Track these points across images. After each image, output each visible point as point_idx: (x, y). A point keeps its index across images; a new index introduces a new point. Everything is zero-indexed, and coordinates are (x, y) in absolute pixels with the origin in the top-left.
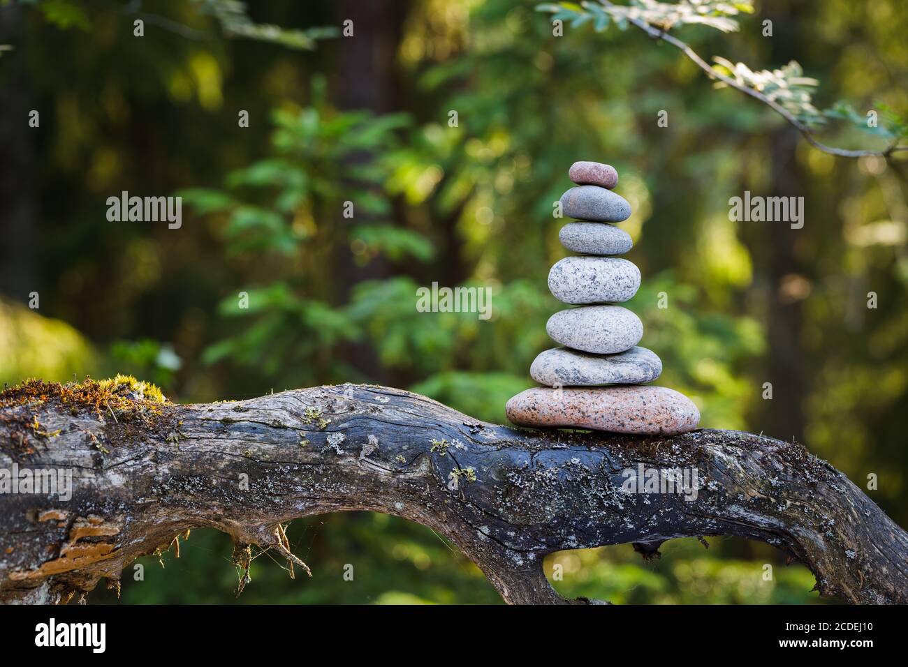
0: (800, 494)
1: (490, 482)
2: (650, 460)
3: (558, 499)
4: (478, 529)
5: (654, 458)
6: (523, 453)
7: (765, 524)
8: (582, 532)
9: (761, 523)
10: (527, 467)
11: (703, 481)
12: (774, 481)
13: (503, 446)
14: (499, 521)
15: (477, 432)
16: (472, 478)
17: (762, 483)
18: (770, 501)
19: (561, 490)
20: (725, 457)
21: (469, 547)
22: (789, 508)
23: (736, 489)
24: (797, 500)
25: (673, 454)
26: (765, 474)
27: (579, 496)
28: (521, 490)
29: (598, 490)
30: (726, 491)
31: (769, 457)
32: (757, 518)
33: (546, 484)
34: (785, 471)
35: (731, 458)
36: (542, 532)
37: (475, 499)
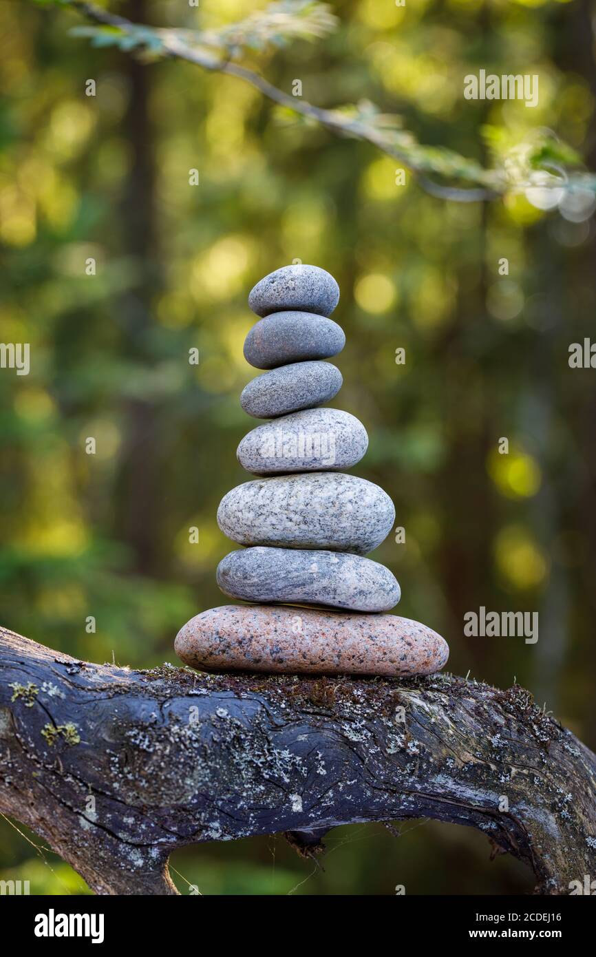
0: (529, 758)
1: (100, 745)
2: (324, 712)
3: (203, 768)
4: (80, 814)
5: (329, 709)
6: (147, 702)
7: (479, 801)
8: (230, 816)
9: (474, 800)
10: (156, 722)
11: (399, 740)
12: (495, 740)
13: (116, 693)
14: (113, 802)
15: (77, 673)
16: (73, 739)
17: (479, 743)
18: (489, 768)
19: (206, 755)
20: (427, 707)
21: (65, 841)
22: (514, 778)
23: (444, 751)
24: (524, 766)
25: (355, 702)
26: (482, 730)
27: (229, 763)
28: (149, 755)
29: (254, 755)
30: (430, 754)
31: (485, 707)
32: (469, 793)
33: (185, 745)
34: (508, 725)
35: (435, 708)
36: (174, 817)
37: (78, 769)
